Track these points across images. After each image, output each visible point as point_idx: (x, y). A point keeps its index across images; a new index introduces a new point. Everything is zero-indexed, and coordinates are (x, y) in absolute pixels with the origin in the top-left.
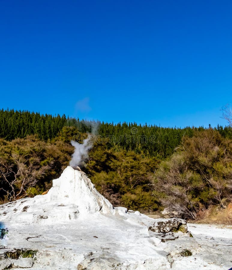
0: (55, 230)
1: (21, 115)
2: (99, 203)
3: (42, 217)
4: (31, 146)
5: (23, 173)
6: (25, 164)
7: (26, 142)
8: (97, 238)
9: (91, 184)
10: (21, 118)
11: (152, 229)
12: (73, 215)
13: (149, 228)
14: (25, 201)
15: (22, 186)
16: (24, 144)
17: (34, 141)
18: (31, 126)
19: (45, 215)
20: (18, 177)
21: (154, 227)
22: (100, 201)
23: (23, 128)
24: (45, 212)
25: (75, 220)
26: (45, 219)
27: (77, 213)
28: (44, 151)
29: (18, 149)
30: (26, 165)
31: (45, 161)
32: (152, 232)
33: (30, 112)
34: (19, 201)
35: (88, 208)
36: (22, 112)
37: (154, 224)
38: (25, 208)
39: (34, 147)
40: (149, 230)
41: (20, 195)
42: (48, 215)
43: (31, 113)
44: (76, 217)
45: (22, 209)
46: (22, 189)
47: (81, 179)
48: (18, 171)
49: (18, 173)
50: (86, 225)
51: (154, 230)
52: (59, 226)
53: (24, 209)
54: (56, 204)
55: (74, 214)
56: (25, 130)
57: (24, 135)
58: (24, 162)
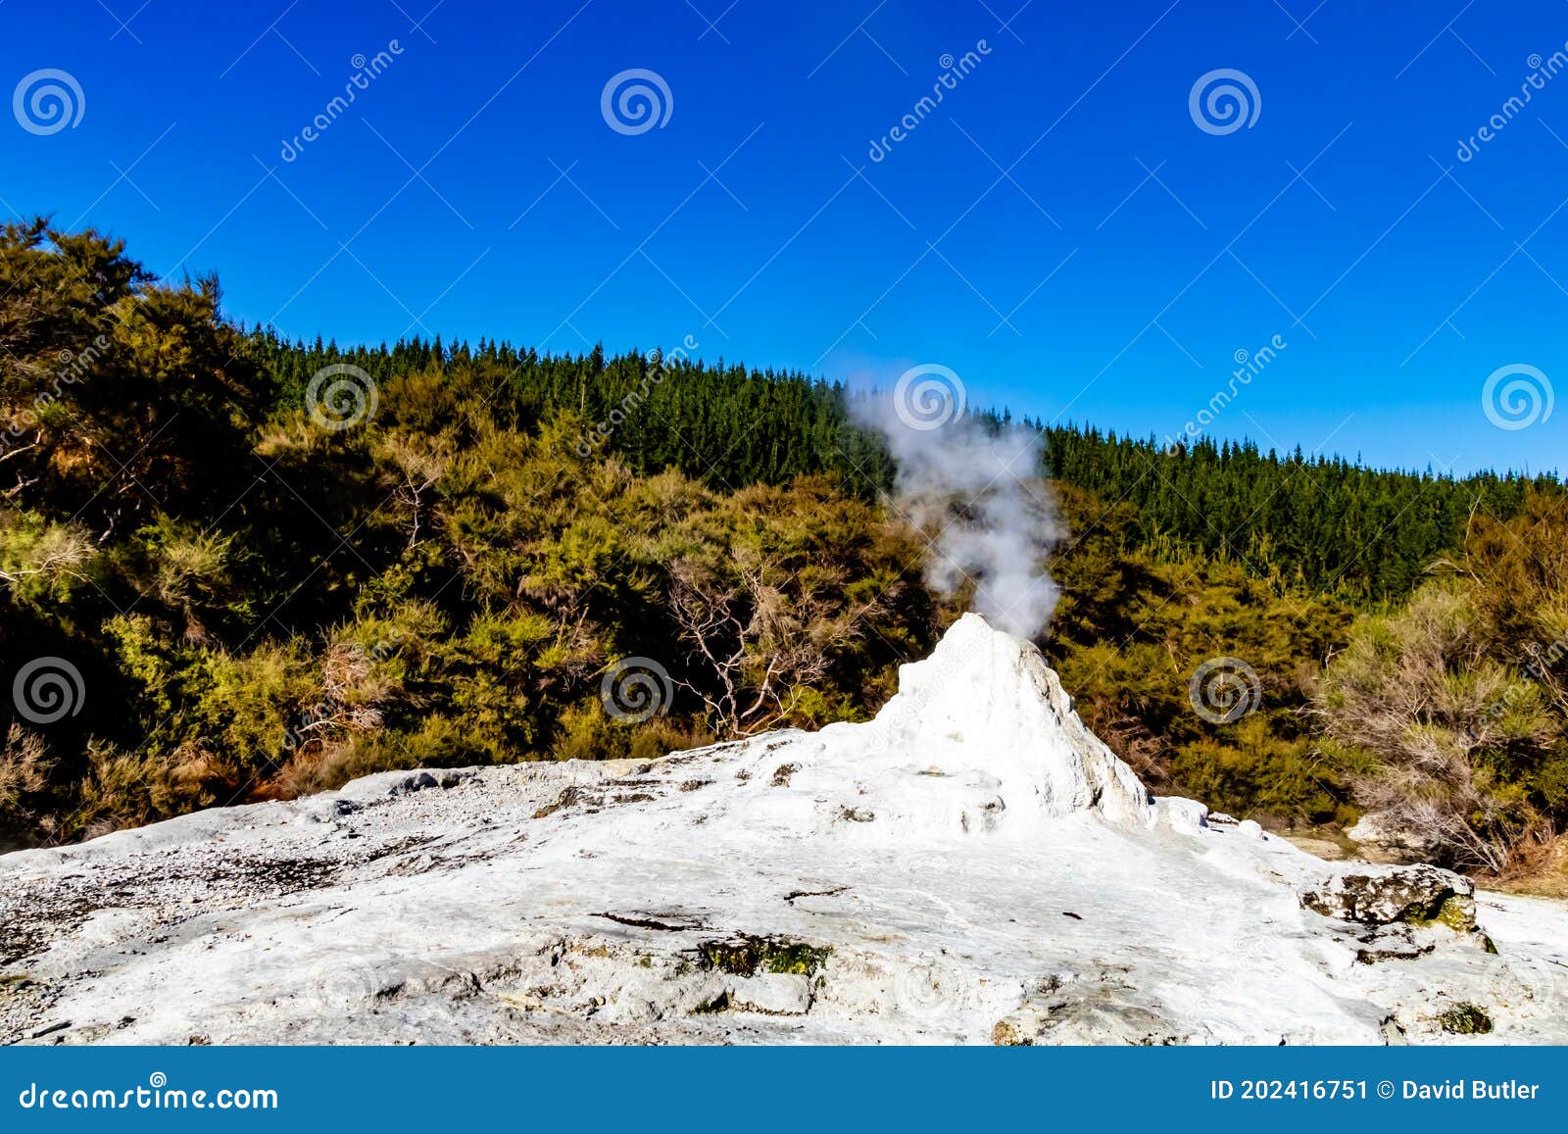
0: (906, 870)
1: (772, 387)
2: (1090, 777)
3: (850, 815)
4: (809, 519)
5: (774, 628)
6: (782, 592)
7: (792, 502)
8: (1079, 918)
9: (1058, 694)
10: (772, 400)
11: (1315, 902)
12: (977, 817)
13: (1305, 899)
14: (784, 743)
15: (767, 681)
16: (782, 508)
17: (821, 499)
18: (809, 436)
19: (862, 805)
20: (753, 639)
21: (1325, 895)
22: (1096, 769)
23: (780, 441)
24: (862, 792)
25: (984, 836)
26: (861, 821)
27: (995, 809)
28: (864, 541)
29: (760, 528)
30: (785, 596)
31: (866, 583)
32: (1318, 916)
33: (809, 378)
34: (758, 743)
35: (1043, 791)
36: (775, 375)
37: (1326, 884)
38: (784, 771)
39: (824, 523)
40: (1302, 906)
41: (756, 715)
42: (875, 807)
43: (814, 384)
44: (990, 825)
45: (769, 776)
46: (766, 691)
47: (1019, 672)
48: (756, 616)
49: (753, 627)
50: (1032, 862)
51: (1324, 906)
52: (919, 858)
53: (779, 776)
54: (910, 766)
55: (983, 810)
56: (786, 449)
57: (782, 472)
58: (780, 585)
